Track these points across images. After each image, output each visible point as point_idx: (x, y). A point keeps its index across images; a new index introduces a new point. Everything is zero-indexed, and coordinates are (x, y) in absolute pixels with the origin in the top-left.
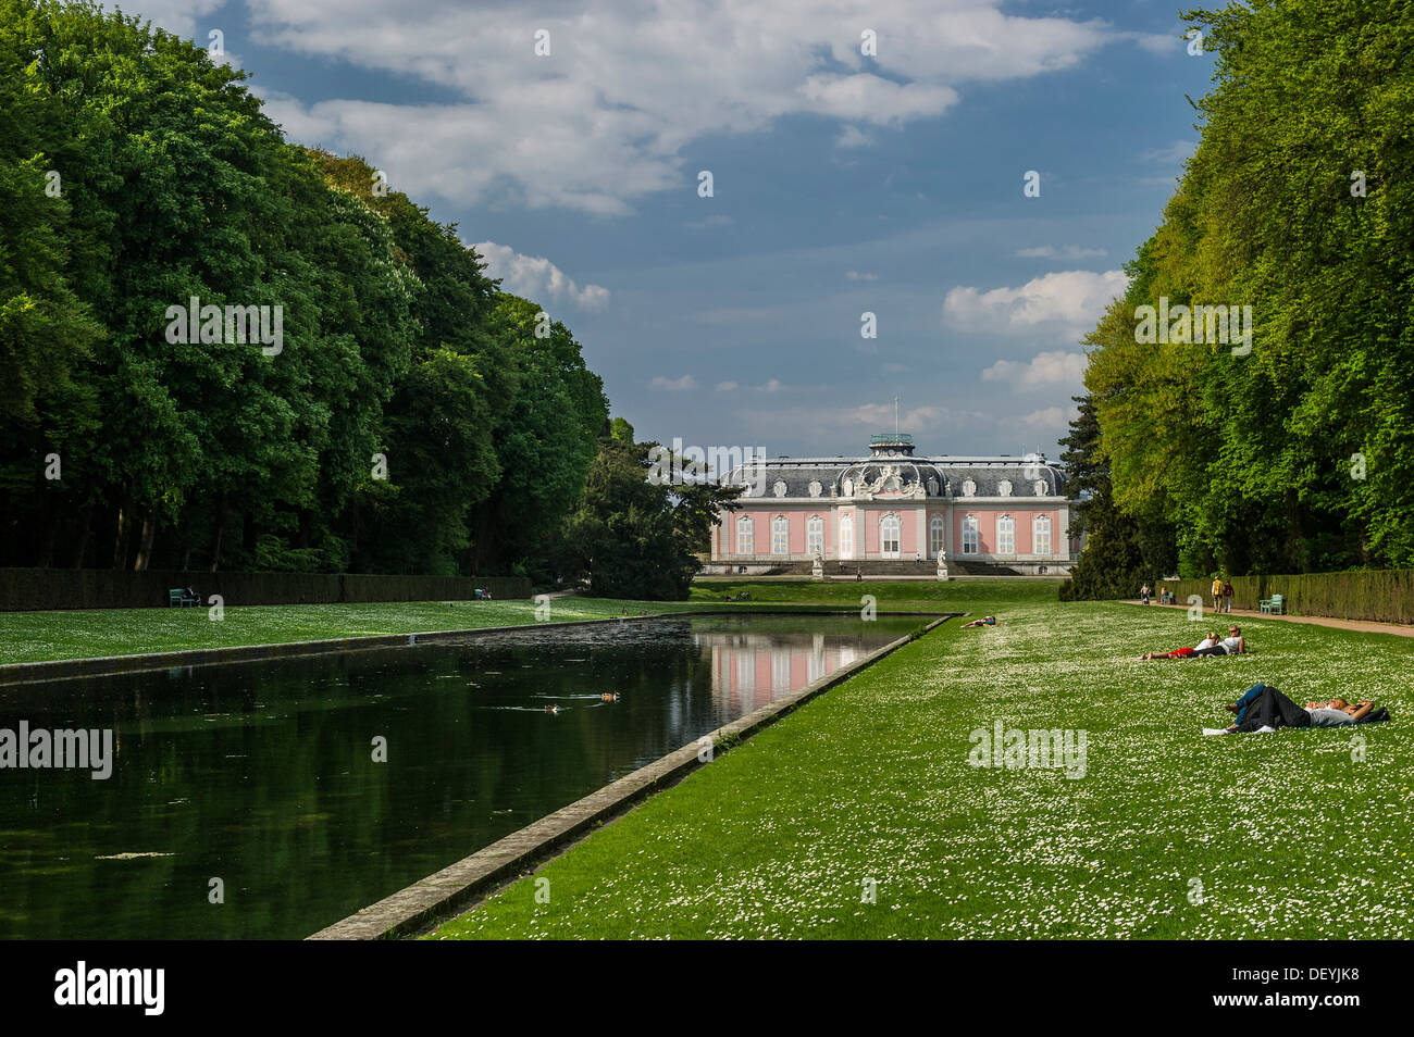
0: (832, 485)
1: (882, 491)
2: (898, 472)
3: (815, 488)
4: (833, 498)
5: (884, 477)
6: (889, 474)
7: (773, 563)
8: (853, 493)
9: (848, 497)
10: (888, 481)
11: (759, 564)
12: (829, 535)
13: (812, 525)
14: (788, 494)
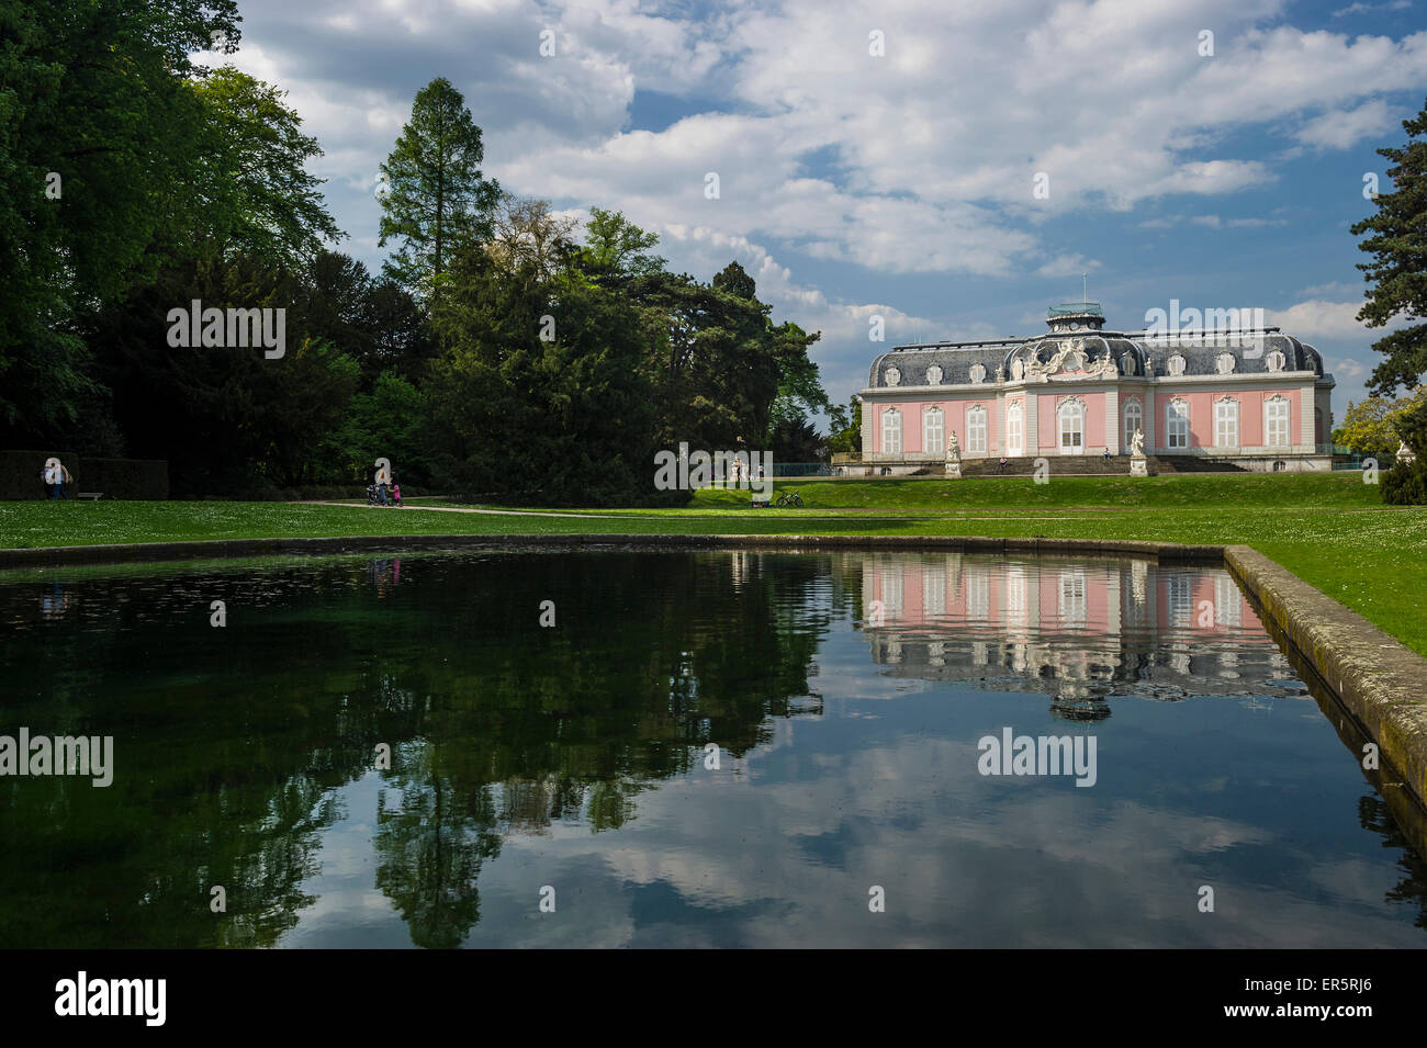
0: (998, 369)
1: (1060, 371)
2: (1081, 346)
3: (977, 373)
4: (1000, 383)
5: (1063, 353)
6: (1069, 350)
7: (922, 463)
8: (1023, 376)
9: (1017, 381)
10: (1068, 358)
11: (905, 464)
12: (994, 428)
13: (973, 417)
14: (945, 380)
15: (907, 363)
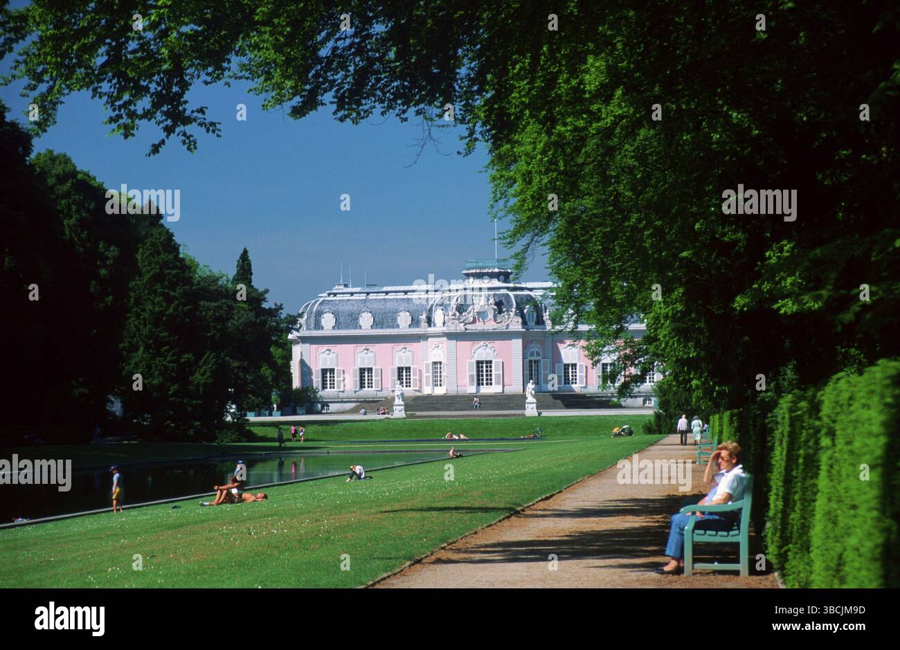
0: (421, 316)
1: (474, 322)
3: (404, 319)
4: (423, 329)
5: (477, 306)
8: (444, 323)
9: (439, 327)
10: (481, 311)
11: (342, 401)
13: (400, 358)
14: (376, 324)
15: (341, 308)
